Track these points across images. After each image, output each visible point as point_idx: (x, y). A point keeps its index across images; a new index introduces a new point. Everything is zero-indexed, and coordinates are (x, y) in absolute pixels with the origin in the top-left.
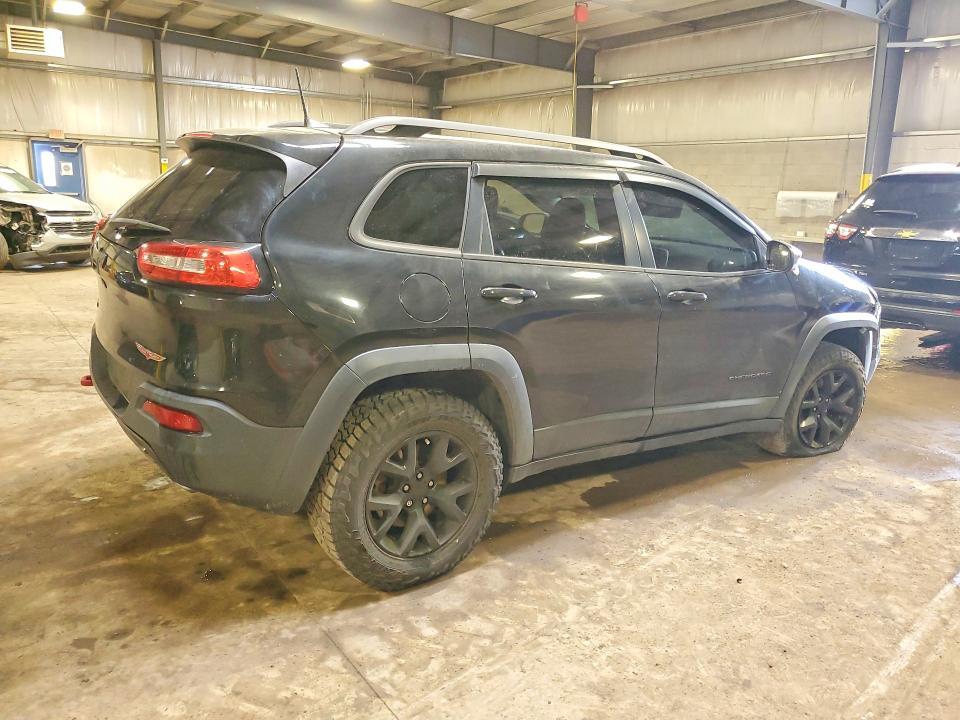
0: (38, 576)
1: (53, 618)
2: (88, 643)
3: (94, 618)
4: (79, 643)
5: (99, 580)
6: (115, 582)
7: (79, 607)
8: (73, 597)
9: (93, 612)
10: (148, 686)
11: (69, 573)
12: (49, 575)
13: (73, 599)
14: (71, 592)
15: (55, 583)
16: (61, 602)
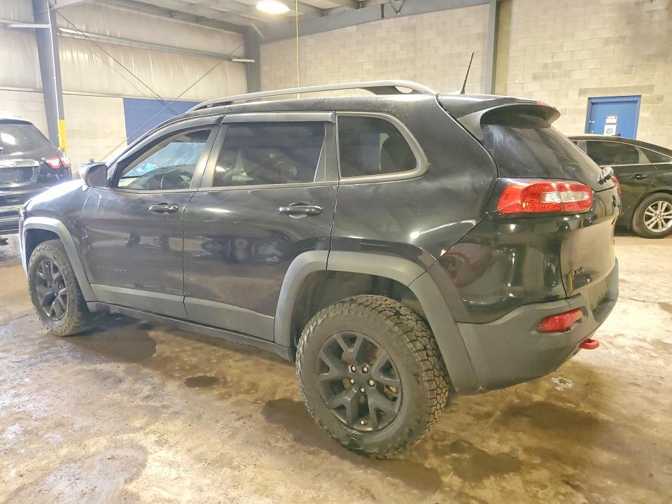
0: (661, 435)
1: (662, 408)
2: (651, 389)
3: (641, 397)
4: (657, 391)
5: (624, 412)
6: (615, 406)
7: (646, 406)
8: (646, 411)
9: (639, 399)
10: (637, 365)
11: (640, 427)
12: (653, 432)
13: (645, 411)
14: (645, 415)
15: (653, 425)
16: (655, 413)
